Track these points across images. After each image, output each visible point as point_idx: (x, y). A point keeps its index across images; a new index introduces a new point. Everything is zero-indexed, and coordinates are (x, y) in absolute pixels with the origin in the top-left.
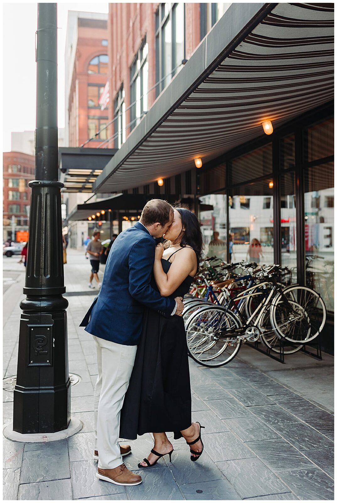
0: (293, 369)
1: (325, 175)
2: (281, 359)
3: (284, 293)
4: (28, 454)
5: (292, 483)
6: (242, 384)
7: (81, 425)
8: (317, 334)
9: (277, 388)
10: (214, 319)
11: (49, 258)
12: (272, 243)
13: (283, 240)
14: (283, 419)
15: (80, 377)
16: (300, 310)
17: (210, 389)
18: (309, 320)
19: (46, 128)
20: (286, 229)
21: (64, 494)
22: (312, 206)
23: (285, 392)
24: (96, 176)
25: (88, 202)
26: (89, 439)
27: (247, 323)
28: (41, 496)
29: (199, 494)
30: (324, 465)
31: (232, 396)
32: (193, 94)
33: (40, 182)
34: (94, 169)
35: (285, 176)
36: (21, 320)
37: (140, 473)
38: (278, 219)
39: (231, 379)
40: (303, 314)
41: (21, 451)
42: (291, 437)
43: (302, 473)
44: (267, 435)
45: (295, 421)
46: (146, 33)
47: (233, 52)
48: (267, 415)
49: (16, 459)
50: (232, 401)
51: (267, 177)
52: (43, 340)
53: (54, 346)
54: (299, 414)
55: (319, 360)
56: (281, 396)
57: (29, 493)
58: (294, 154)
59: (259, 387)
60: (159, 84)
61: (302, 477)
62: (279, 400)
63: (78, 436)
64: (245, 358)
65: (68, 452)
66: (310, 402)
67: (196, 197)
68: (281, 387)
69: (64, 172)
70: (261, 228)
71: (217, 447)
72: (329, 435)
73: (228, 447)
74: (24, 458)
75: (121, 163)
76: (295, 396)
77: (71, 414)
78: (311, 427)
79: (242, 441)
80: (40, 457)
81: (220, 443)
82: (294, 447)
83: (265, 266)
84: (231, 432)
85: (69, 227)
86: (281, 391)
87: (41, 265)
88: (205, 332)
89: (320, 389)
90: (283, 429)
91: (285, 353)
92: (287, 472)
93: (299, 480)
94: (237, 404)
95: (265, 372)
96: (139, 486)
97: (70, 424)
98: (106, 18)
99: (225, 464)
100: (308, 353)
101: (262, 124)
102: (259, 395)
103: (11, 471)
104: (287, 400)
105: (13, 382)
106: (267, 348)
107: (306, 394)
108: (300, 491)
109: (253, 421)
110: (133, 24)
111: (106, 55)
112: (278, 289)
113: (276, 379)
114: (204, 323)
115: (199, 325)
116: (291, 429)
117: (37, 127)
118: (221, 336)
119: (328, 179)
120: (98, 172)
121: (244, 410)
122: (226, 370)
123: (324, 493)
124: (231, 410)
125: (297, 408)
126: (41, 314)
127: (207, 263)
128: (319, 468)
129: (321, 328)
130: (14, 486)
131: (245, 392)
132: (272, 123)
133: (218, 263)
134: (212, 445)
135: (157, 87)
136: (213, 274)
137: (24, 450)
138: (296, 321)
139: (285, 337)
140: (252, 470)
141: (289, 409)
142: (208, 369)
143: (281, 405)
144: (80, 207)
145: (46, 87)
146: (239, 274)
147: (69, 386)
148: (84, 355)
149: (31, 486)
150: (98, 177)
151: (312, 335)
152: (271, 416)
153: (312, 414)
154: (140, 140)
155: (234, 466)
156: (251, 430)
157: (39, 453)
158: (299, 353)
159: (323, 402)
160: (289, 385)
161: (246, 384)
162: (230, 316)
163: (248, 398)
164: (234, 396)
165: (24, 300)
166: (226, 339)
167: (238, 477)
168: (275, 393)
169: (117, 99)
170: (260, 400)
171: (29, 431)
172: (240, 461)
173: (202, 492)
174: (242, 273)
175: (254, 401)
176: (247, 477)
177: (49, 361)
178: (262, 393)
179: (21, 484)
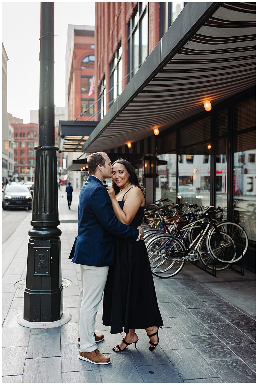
0: (223, 282)
1: (250, 140)
2: (214, 273)
3: (217, 227)
4: (33, 336)
5: (220, 370)
6: (185, 292)
7: (70, 317)
8: (241, 257)
9: (211, 296)
10: (166, 244)
12: (209, 188)
13: (217, 185)
14: (214, 320)
15: (71, 281)
16: (229, 239)
17: (162, 294)
18: (235, 246)
19: (46, 108)
20: (220, 178)
21: (56, 368)
22: (239, 162)
23: (216, 299)
25: (80, 159)
26: (75, 328)
27: (190, 247)
28: (40, 369)
29: (151, 374)
30: (245, 357)
31: (177, 301)
32: (151, 82)
33: (42, 147)
34: (83, 136)
35: (220, 141)
36: (29, 244)
37: (109, 355)
38: (213, 170)
39: (177, 287)
40: (231, 242)
41: (28, 334)
42: (220, 334)
43: (228, 363)
44: (202, 332)
45: (224, 322)
46: (121, 39)
47: (182, 49)
48: (203, 316)
49: (25, 340)
50: (177, 305)
51: (206, 142)
52: (44, 258)
53: (51, 262)
54: (227, 317)
55: (242, 276)
56: (214, 302)
57: (32, 366)
58: (227, 125)
59: (197, 294)
60: (130, 75)
61: (228, 366)
62: (212, 305)
63: (68, 326)
64: (188, 272)
65: (60, 337)
66: (234, 307)
67: (155, 155)
68: (214, 295)
69: (63, 138)
70: (202, 177)
71: (165, 339)
72: (249, 334)
73: (174, 339)
74: (30, 339)
75: (101, 132)
76: (224, 302)
77: (63, 309)
78: (235, 327)
79: (184, 335)
80: (41, 339)
81: (168, 336)
82: (222, 342)
83: (204, 207)
84: (176, 327)
85: (68, 174)
86: (213, 298)
87: (42, 205)
88: (159, 253)
89: (243, 298)
90: (214, 327)
91: (217, 269)
92: (217, 362)
93: (226, 368)
94: (181, 306)
95: (202, 283)
96: (108, 365)
97: (62, 316)
98: (94, 29)
99: (171, 352)
100: (234, 270)
101: (204, 103)
102: (197, 300)
103: (20, 349)
104: (217, 305)
106: (204, 265)
107: (232, 301)
108: (226, 377)
109: (193, 320)
110: (112, 32)
111: (93, 55)
112: (213, 224)
113: (210, 289)
114: (159, 247)
115: (155, 248)
116: (221, 328)
117: (40, 107)
118: (171, 256)
119: (252, 143)
120: (86, 138)
121: (186, 312)
122: (173, 281)
123: (244, 379)
124: (177, 311)
125: (225, 311)
126: (42, 240)
127: (162, 203)
128: (241, 359)
129: (244, 253)
130: (22, 360)
131: (187, 298)
132: (211, 102)
133: (170, 203)
134: (162, 337)
135: (129, 77)
136: (166, 211)
137: (30, 333)
138: (226, 247)
139: (217, 258)
140: (191, 358)
141: (219, 312)
142: (160, 280)
143: (213, 309)
144: (74, 162)
145: (46, 78)
146: (185, 212)
147: (62, 290)
148: (75, 266)
149: (33, 360)
150: (86, 141)
151: (237, 257)
152: (205, 317)
153: (236, 317)
154: (114, 115)
155: (177, 354)
156: (190, 327)
157: (40, 337)
158: (227, 269)
159: (245, 308)
160: (219, 294)
161: (188, 292)
162: (177, 242)
163: (189, 302)
164: (179, 300)
165: (31, 229)
166: (174, 259)
167: (180, 363)
168: (209, 299)
169: (100, 86)
170: (198, 304)
171: (34, 320)
172: (182, 351)
173: (154, 372)
174: (187, 211)
175: (193, 305)
176: (187, 364)
177: (48, 273)
178: (199, 299)
179: (26, 359)
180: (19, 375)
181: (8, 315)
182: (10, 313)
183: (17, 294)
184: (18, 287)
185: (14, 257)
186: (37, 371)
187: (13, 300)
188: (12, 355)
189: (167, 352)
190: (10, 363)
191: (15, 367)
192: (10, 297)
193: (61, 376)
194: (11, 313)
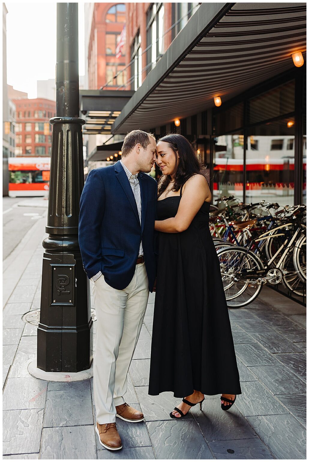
2: (303, 302)
4: (52, 393)
6: (265, 328)
9: (303, 334)
11: (71, 197)
19: (66, 61)
21: (87, 443)
24: (114, 118)
25: (107, 144)
27: (269, 264)
28: (64, 443)
29: (230, 454)
31: (256, 341)
33: (62, 118)
34: (112, 111)
36: (43, 259)
39: (253, 321)
41: (45, 389)
44: (298, 388)
46: (140, 26)
48: (296, 364)
49: (40, 399)
50: (257, 347)
51: (288, 116)
52: (65, 280)
53: (76, 286)
57: (52, 439)
59: (283, 332)
60: (175, 27)
64: (266, 299)
65: (91, 395)
67: (212, 137)
69: (84, 114)
73: (258, 399)
74: (48, 398)
75: (141, 102)
79: (272, 393)
80: (63, 398)
83: (288, 207)
84: (259, 380)
85: (89, 167)
87: (63, 204)
88: (225, 272)
94: (262, 350)
95: (288, 315)
99: (256, 419)
101: (292, 55)
102: (284, 340)
103: (34, 412)
105: (38, 316)
106: (288, 290)
109: (282, 370)
112: (303, 231)
114: (224, 263)
117: (57, 61)
118: (242, 277)
120: (116, 114)
121: (270, 358)
122: (246, 312)
124: (257, 357)
126: (63, 253)
127: (224, 203)
130: (37, 430)
131: (269, 337)
132: (303, 55)
133: (237, 202)
135: (173, 29)
136: (230, 214)
137: (47, 389)
140: (287, 429)
144: (99, 148)
145: (67, 18)
146: (259, 215)
147: (91, 326)
149: (54, 430)
150: (117, 119)
152: (300, 365)
155: (266, 423)
156: (280, 381)
157: (62, 394)
161: (269, 329)
162: (251, 257)
163: (273, 343)
164: (259, 341)
165: (46, 238)
166: (246, 281)
167: (272, 437)
168: (301, 340)
169: (133, 44)
170: (286, 347)
171: (52, 370)
172: (272, 417)
173: (234, 451)
174: (262, 213)
175: (280, 348)
176: (282, 438)
177: (72, 301)
178: (288, 339)
179: (44, 428)
180: (34, 453)
181: (15, 362)
182: (17, 358)
183: (26, 331)
184: (27, 321)
185: (20, 279)
186: (60, 447)
187: (20, 340)
188: (23, 422)
189: (251, 420)
190: (20, 435)
191: (27, 441)
192: (17, 335)
193: (96, 454)
194: (19, 358)
